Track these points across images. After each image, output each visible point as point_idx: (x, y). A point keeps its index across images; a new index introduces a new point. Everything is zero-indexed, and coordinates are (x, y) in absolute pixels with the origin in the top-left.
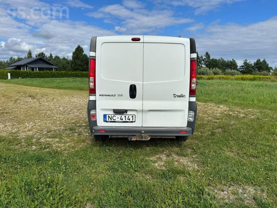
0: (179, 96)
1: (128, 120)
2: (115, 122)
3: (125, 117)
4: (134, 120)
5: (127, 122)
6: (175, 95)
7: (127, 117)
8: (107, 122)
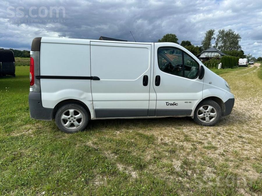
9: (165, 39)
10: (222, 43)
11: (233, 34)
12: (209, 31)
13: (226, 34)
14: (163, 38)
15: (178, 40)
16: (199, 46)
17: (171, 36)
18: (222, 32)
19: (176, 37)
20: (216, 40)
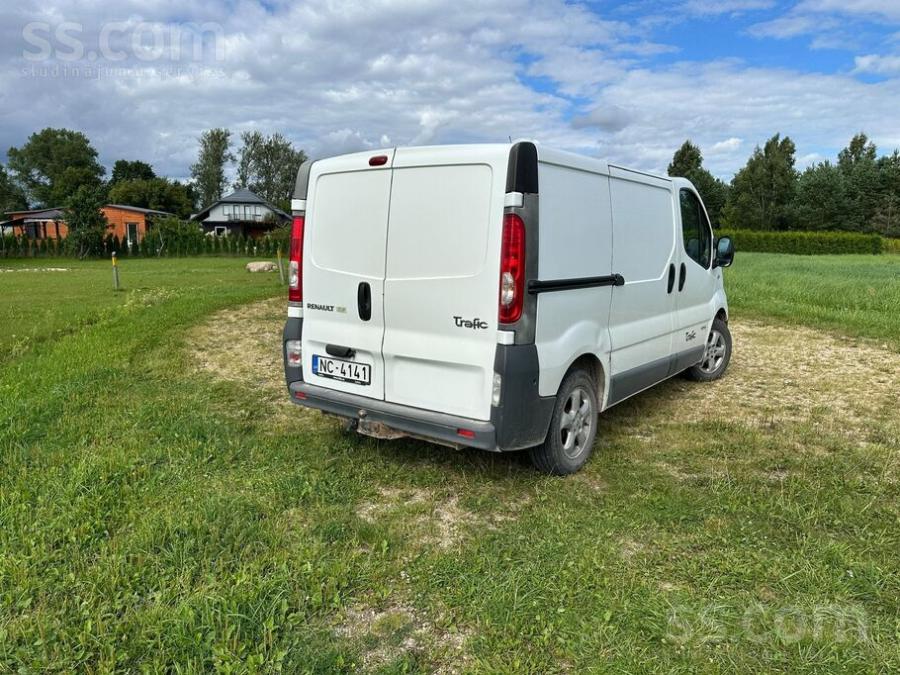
0: (470, 325)
1: (355, 378)
2: (331, 377)
3: (350, 366)
4: (367, 380)
5: (352, 381)
6: (459, 320)
7: (353, 366)
8: (317, 374)
9: (42, 148)
10: (260, 175)
11: (286, 150)
12: (212, 133)
13: (266, 147)
14: (29, 141)
15: (96, 155)
16: (184, 182)
17: (66, 137)
18: (254, 140)
19: (88, 142)
20: (238, 166)
